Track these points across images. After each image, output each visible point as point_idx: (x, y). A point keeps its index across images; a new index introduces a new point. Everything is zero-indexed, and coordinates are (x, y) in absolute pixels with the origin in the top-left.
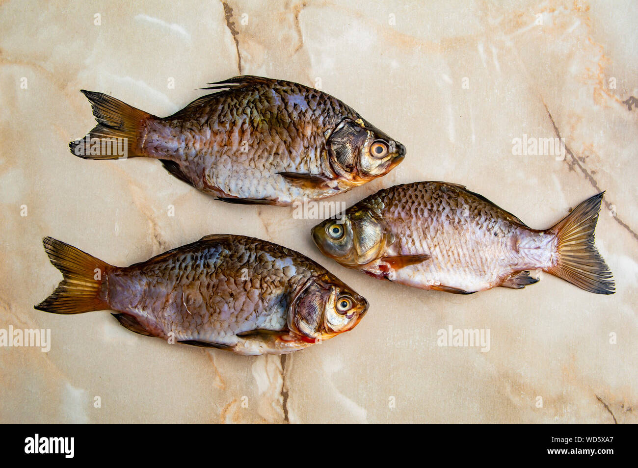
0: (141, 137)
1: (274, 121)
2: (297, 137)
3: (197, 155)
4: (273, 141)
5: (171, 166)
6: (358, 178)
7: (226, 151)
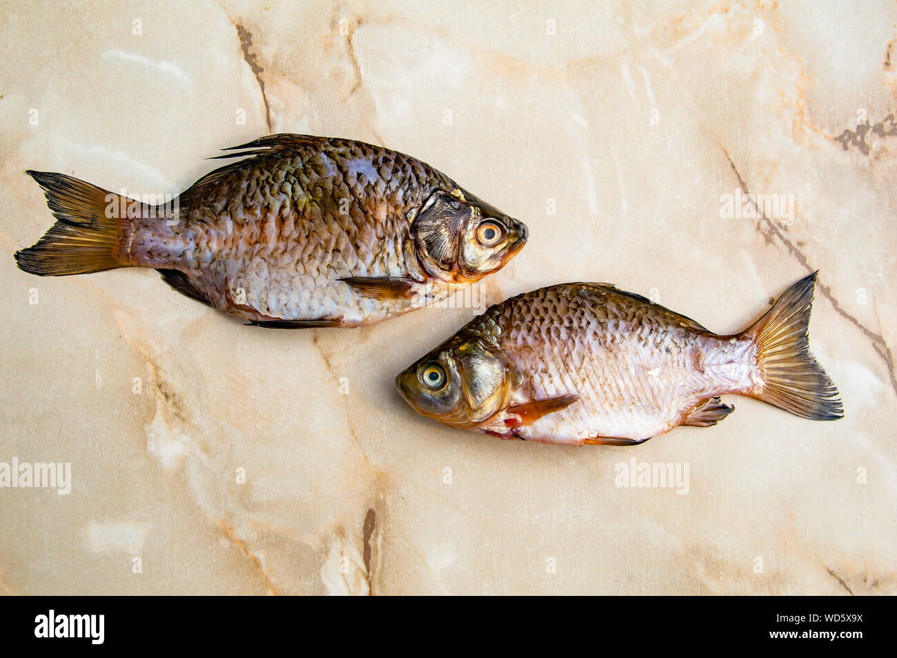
0: (126, 237)
1: (329, 200)
2: (365, 224)
3: (214, 260)
4: (330, 231)
5: (175, 278)
6: (461, 278)
7: (259, 251)
